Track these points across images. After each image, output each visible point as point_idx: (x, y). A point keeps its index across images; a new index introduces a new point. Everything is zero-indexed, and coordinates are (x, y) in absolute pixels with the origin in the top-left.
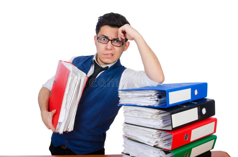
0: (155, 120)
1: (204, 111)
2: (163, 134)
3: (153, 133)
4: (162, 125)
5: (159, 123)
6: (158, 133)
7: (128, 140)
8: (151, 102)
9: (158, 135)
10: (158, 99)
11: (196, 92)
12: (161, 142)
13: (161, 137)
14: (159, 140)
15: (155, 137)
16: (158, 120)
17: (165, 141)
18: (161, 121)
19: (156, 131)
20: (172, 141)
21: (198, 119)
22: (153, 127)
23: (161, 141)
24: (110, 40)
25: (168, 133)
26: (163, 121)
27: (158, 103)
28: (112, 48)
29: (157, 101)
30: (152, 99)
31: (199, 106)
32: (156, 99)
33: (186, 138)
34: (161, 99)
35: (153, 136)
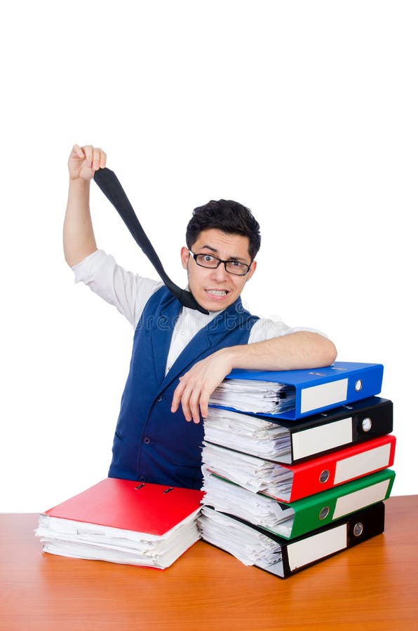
0: (261, 440)
1: (367, 424)
2: (277, 470)
3: (255, 467)
4: (274, 453)
5: (268, 448)
6: (268, 467)
7: (212, 477)
8: (264, 404)
9: (266, 471)
10: (279, 400)
11: (358, 386)
12: (271, 485)
13: (273, 474)
14: (268, 481)
15: (260, 474)
16: (268, 441)
17: (280, 484)
18: (274, 443)
19: (262, 462)
20: (291, 485)
21: (351, 441)
22: (256, 455)
23: (272, 482)
24: (223, 261)
25: (285, 469)
26: (278, 444)
27: (278, 408)
28: (227, 279)
29: (277, 403)
30: (267, 400)
31: (357, 413)
32: (276, 400)
33: (323, 479)
34: (284, 400)
35: (256, 472)
